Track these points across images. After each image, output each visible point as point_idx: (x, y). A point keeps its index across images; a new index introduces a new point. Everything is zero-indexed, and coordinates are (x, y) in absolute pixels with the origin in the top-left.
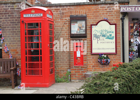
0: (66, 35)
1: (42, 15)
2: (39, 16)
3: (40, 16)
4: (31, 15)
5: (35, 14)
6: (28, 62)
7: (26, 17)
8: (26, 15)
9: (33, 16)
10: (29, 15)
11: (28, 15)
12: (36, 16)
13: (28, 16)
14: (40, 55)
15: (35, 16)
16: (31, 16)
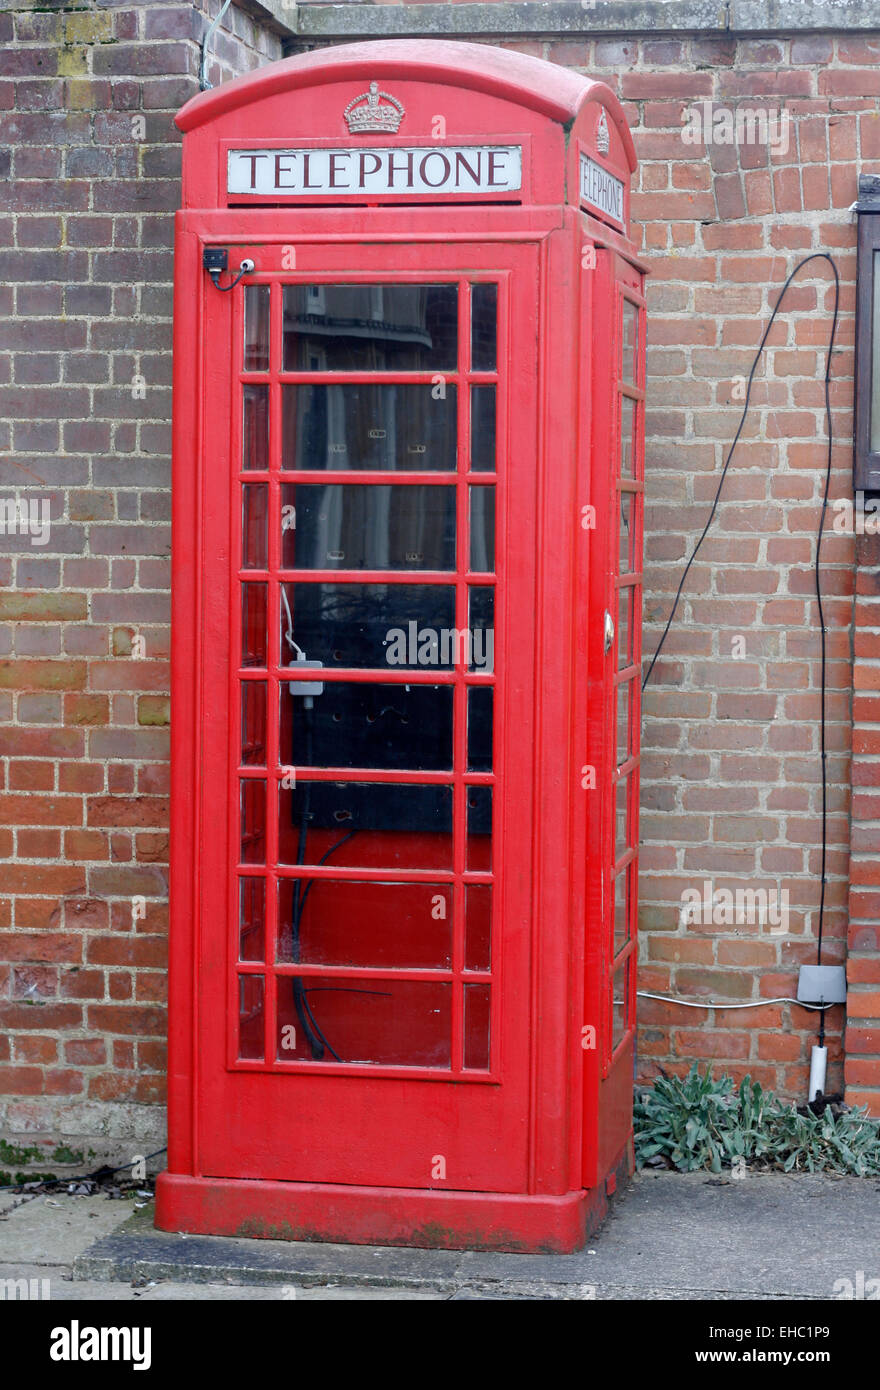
0: (785, 469)
1: (510, 172)
2: (467, 186)
3: (484, 188)
4: (349, 164)
5: (401, 159)
6: (278, 868)
7: (265, 187)
8: (265, 166)
9: (377, 185)
10: (320, 161)
11: (293, 164)
12: (419, 188)
13: (293, 184)
14: (459, 775)
15: (401, 187)
16: (349, 182)
